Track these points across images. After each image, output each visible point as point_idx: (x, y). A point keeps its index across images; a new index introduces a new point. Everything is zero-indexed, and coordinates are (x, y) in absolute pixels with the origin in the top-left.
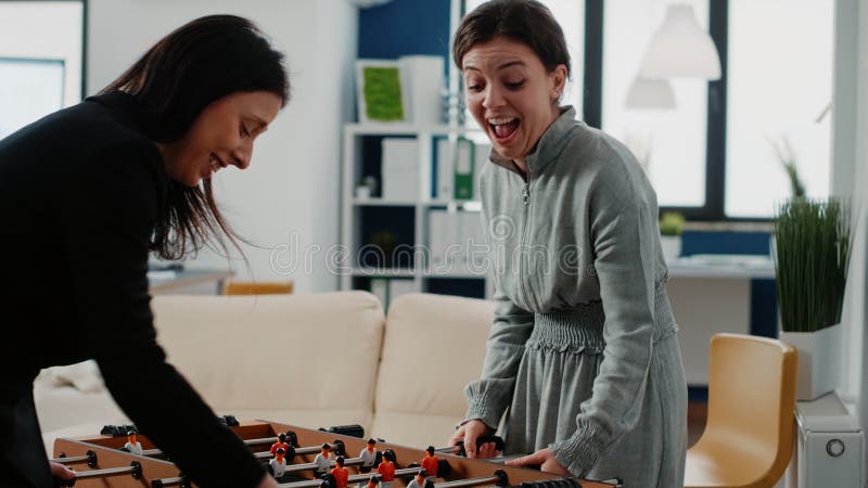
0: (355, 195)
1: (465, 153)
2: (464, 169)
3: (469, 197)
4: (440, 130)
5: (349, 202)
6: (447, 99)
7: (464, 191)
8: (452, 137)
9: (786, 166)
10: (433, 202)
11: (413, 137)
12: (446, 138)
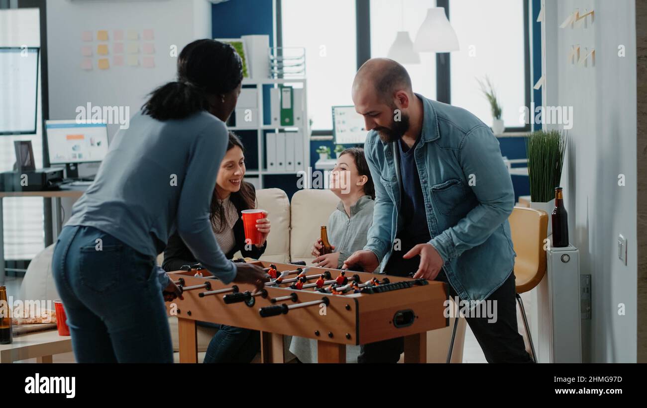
1: (287, 96)
2: (287, 105)
3: (291, 123)
4: (268, 81)
6: (272, 61)
7: (287, 120)
8: (276, 86)
9: (488, 95)
10: (267, 127)
11: (254, 86)
12: (272, 86)
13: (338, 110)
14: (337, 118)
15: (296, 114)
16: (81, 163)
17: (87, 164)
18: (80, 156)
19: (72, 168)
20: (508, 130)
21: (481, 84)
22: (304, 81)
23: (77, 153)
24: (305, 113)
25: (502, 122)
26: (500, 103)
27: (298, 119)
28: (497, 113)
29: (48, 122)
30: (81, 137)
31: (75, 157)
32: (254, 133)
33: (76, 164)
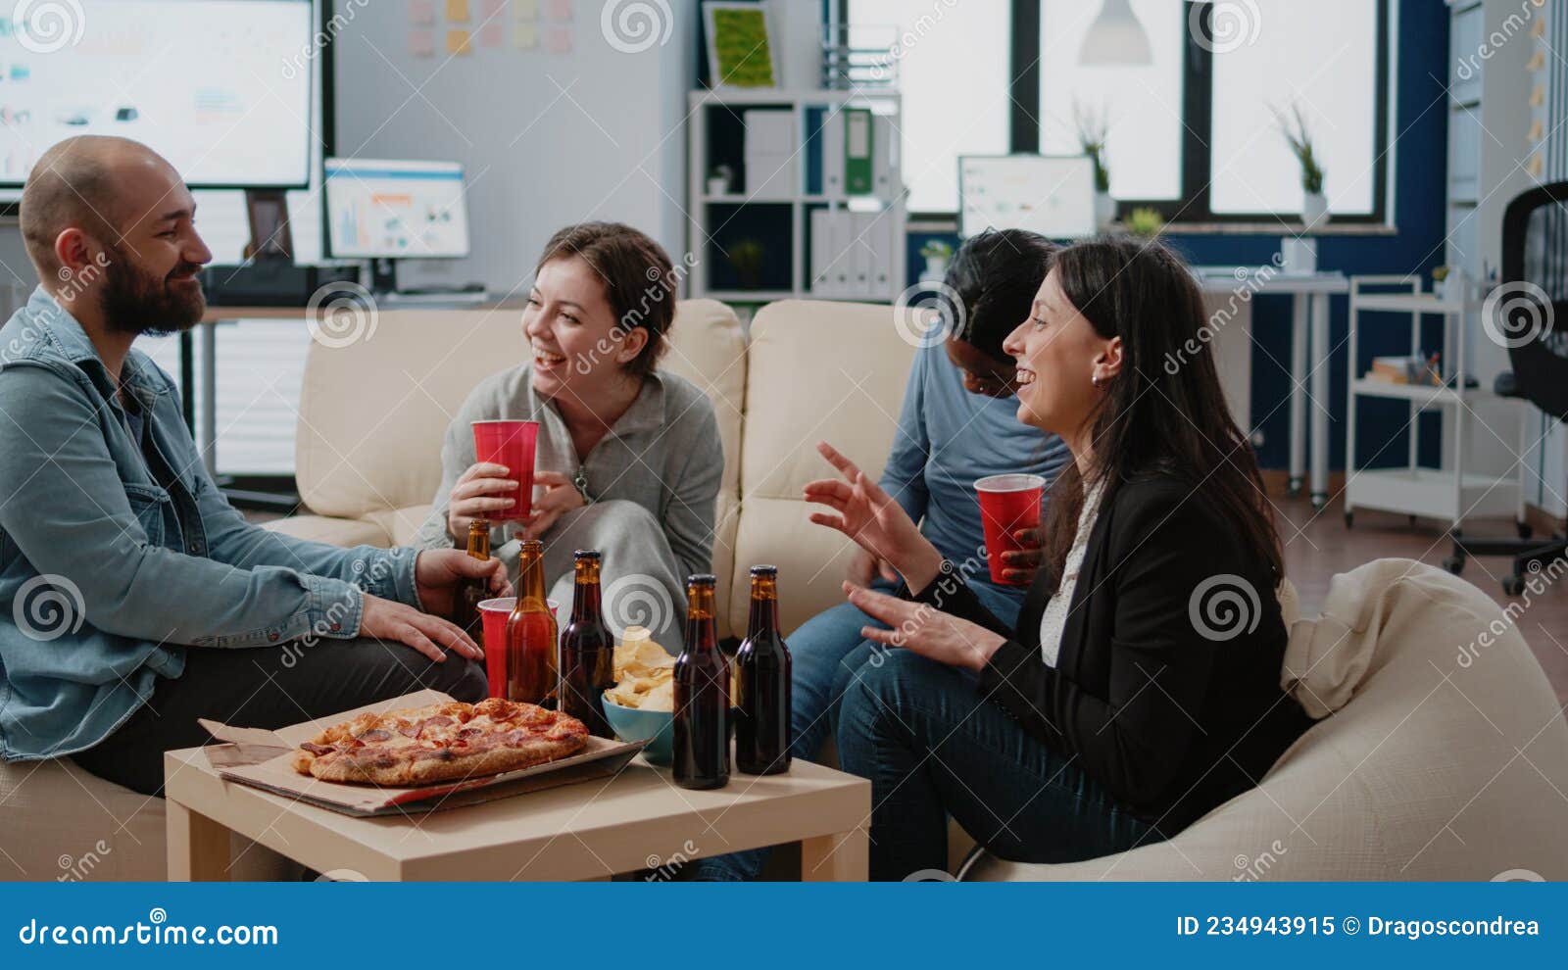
0: (707, 190)
1: (859, 129)
2: (859, 150)
3: (866, 189)
4: (817, 97)
5: (698, 201)
6: (827, 54)
7: (859, 183)
8: (834, 110)
9: (1295, 145)
10: (814, 199)
11: (787, 107)
12: (825, 109)
13: (968, 164)
14: (969, 181)
15: (879, 170)
16: (403, 259)
17: (418, 264)
18: (402, 242)
19: (384, 270)
20: (1336, 219)
21: (1282, 119)
22: (897, 98)
23: (396, 234)
24: (896, 171)
25: (1324, 202)
26: (1321, 159)
27: (883, 180)
28: (1313, 181)
29: (331, 163)
30: (404, 199)
31: (389, 242)
32: (784, 210)
33: (392, 261)
